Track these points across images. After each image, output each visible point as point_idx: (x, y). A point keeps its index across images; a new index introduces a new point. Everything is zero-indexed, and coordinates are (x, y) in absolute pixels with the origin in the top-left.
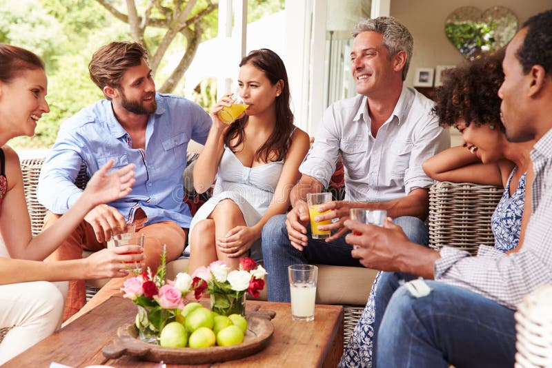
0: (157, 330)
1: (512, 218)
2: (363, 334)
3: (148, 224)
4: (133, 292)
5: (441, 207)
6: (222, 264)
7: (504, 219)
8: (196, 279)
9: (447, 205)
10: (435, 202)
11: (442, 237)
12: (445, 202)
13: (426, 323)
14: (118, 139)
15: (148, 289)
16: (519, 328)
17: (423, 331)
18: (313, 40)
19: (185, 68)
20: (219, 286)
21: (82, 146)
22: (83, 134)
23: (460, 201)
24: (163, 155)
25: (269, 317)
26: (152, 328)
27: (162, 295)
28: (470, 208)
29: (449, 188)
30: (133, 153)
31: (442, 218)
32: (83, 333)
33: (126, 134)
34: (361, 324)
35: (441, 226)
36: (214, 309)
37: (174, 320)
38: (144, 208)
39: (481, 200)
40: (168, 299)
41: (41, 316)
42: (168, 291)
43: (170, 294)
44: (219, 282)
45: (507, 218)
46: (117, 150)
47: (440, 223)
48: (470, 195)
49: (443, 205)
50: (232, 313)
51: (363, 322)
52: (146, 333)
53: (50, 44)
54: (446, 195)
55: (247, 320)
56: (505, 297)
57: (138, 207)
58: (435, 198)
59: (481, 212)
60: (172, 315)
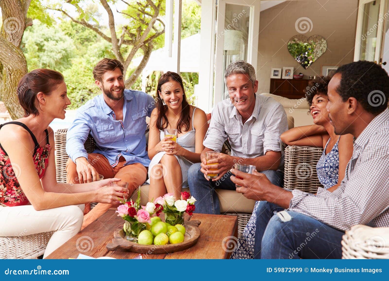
0: (136, 234)
1: (328, 167)
2: (248, 232)
3: (126, 165)
4: (123, 213)
5: (292, 159)
6: (171, 195)
7: (324, 167)
8: (157, 205)
9: (295, 159)
10: (288, 157)
11: (292, 176)
12: (293, 157)
13: (289, 237)
14: (108, 114)
15: (131, 212)
16: (343, 249)
17: (288, 241)
18: (216, 55)
19: (143, 67)
20: (169, 208)
21: (88, 120)
22: (88, 113)
23: (302, 157)
24: (132, 123)
25: (197, 225)
26: (133, 233)
27: (139, 215)
28: (307, 160)
29: (296, 149)
30: (116, 123)
31: (292, 166)
32: (94, 233)
33: (112, 112)
34: (248, 226)
35: (291, 170)
36: (167, 221)
37: (145, 228)
38: (124, 156)
39: (313, 156)
40: (142, 218)
41: (72, 225)
42: (142, 213)
43: (143, 214)
44: (170, 206)
45: (325, 167)
46: (107, 121)
47: (290, 169)
48: (307, 153)
49: (293, 158)
50: (177, 224)
51: (249, 225)
52: (129, 235)
53: (66, 51)
54: (294, 153)
55: (185, 226)
56: (332, 223)
57: (121, 156)
58: (288, 154)
59: (313, 163)
60: (144, 226)
